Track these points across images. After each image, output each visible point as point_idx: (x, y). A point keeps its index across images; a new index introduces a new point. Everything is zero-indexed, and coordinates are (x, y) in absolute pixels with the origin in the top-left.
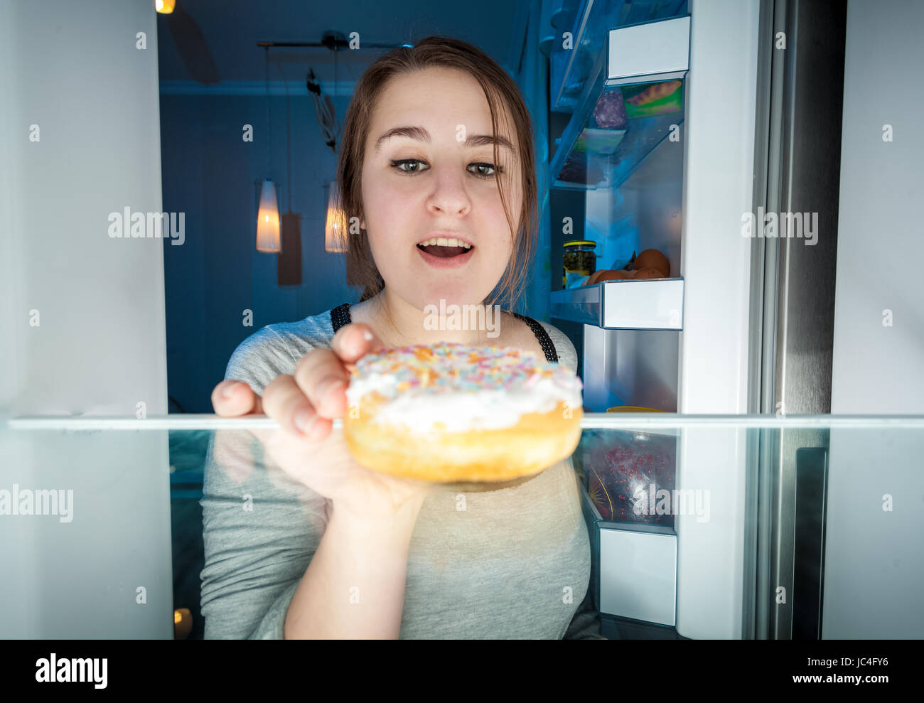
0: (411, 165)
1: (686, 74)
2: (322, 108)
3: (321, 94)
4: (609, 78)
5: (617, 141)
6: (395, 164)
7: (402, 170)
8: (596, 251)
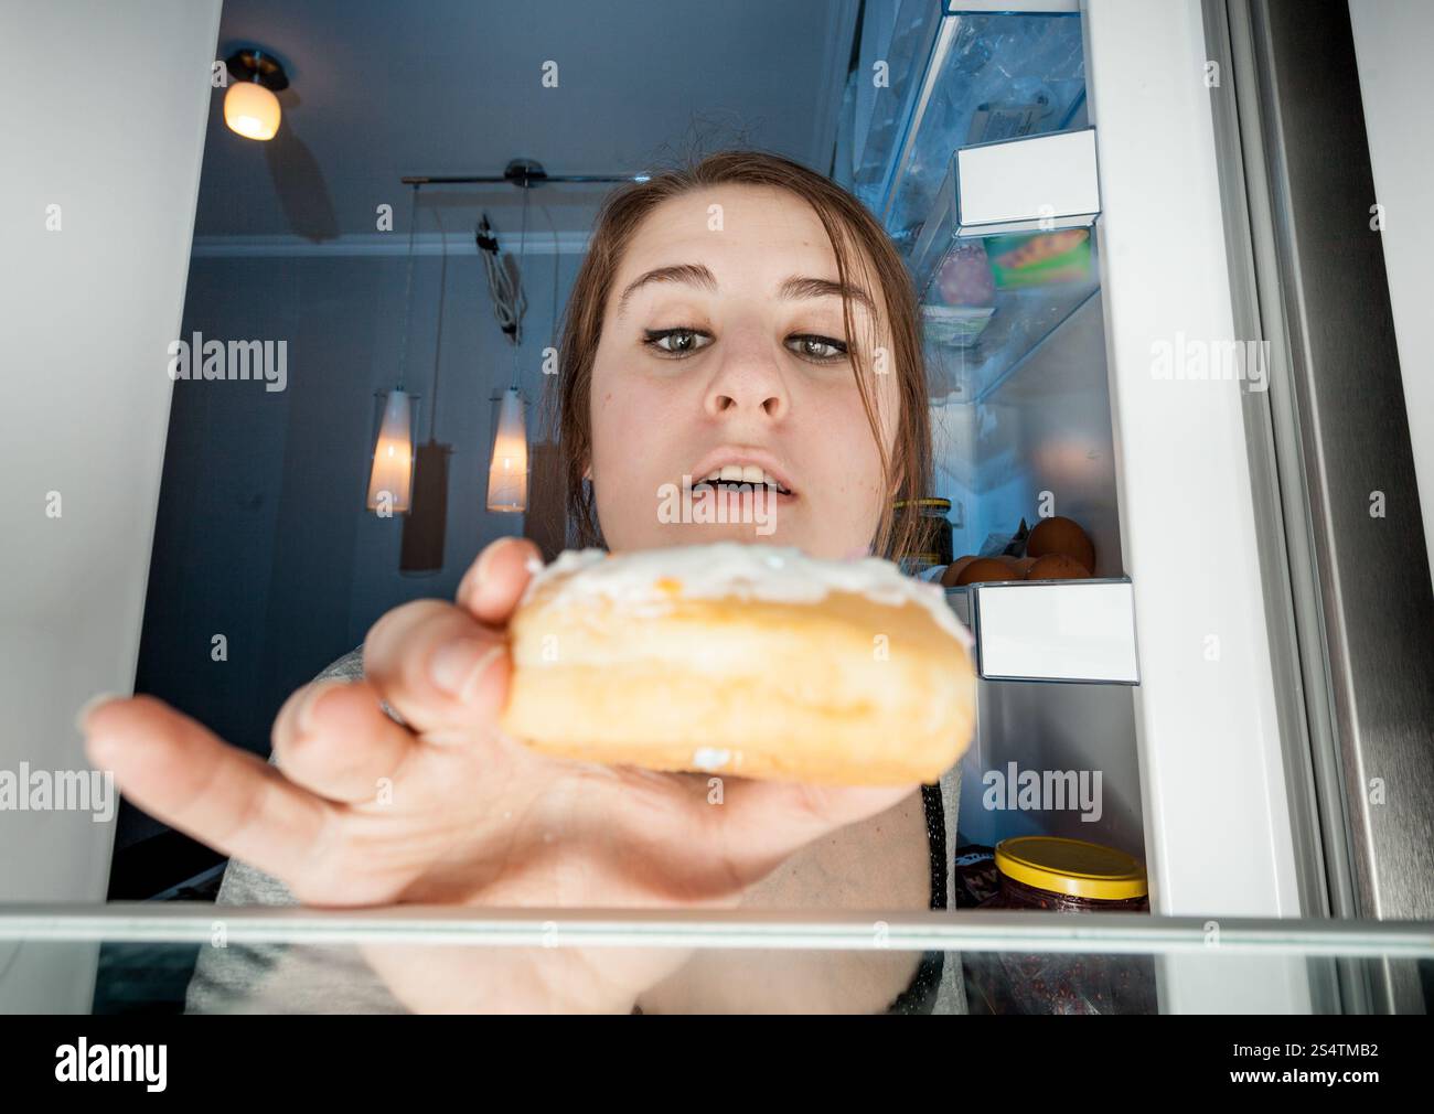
0: (680, 340)
1: (1096, 218)
2: (498, 273)
3: (499, 253)
4: (962, 224)
5: (979, 326)
6: (652, 337)
7: (663, 350)
8: (951, 517)
